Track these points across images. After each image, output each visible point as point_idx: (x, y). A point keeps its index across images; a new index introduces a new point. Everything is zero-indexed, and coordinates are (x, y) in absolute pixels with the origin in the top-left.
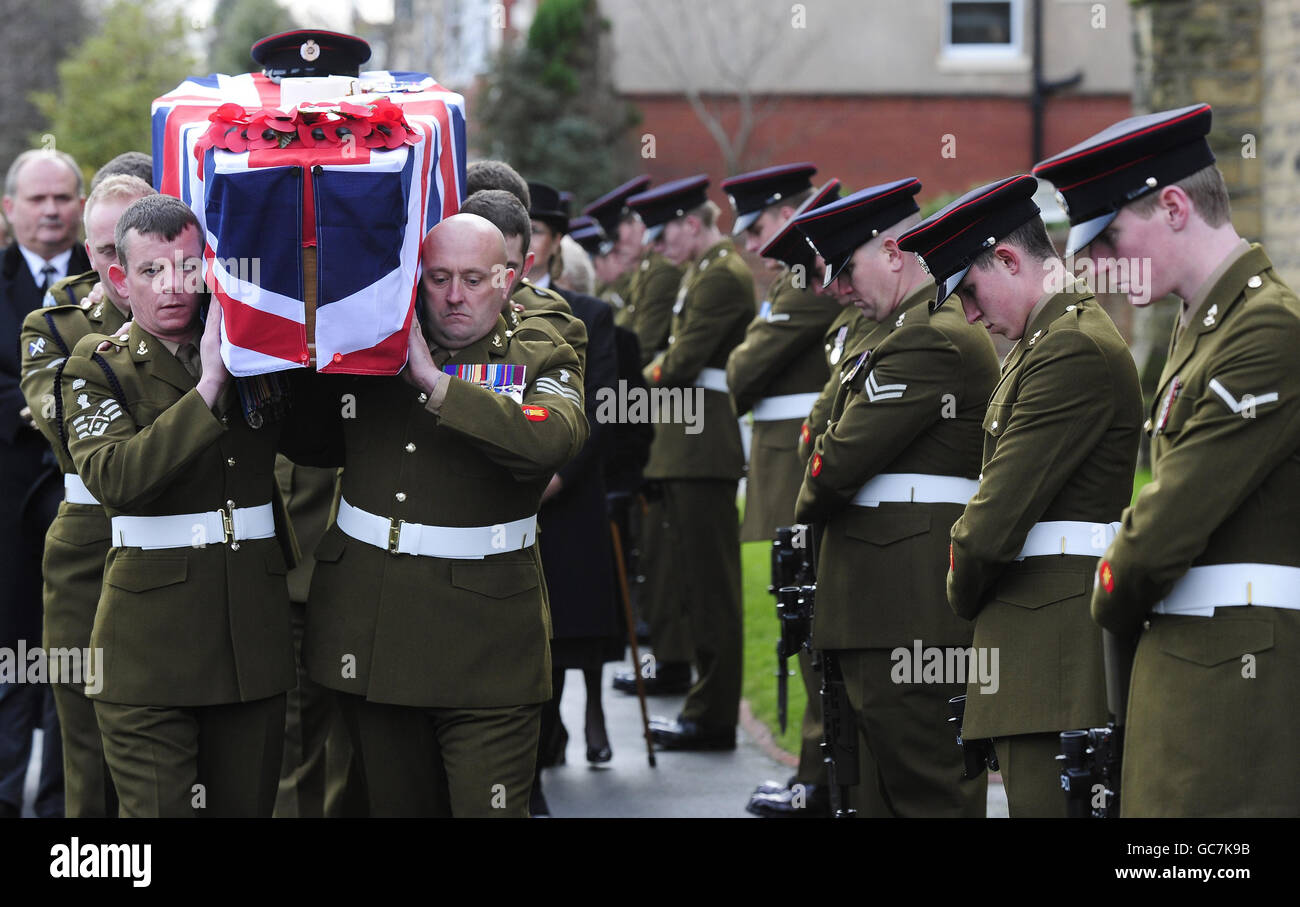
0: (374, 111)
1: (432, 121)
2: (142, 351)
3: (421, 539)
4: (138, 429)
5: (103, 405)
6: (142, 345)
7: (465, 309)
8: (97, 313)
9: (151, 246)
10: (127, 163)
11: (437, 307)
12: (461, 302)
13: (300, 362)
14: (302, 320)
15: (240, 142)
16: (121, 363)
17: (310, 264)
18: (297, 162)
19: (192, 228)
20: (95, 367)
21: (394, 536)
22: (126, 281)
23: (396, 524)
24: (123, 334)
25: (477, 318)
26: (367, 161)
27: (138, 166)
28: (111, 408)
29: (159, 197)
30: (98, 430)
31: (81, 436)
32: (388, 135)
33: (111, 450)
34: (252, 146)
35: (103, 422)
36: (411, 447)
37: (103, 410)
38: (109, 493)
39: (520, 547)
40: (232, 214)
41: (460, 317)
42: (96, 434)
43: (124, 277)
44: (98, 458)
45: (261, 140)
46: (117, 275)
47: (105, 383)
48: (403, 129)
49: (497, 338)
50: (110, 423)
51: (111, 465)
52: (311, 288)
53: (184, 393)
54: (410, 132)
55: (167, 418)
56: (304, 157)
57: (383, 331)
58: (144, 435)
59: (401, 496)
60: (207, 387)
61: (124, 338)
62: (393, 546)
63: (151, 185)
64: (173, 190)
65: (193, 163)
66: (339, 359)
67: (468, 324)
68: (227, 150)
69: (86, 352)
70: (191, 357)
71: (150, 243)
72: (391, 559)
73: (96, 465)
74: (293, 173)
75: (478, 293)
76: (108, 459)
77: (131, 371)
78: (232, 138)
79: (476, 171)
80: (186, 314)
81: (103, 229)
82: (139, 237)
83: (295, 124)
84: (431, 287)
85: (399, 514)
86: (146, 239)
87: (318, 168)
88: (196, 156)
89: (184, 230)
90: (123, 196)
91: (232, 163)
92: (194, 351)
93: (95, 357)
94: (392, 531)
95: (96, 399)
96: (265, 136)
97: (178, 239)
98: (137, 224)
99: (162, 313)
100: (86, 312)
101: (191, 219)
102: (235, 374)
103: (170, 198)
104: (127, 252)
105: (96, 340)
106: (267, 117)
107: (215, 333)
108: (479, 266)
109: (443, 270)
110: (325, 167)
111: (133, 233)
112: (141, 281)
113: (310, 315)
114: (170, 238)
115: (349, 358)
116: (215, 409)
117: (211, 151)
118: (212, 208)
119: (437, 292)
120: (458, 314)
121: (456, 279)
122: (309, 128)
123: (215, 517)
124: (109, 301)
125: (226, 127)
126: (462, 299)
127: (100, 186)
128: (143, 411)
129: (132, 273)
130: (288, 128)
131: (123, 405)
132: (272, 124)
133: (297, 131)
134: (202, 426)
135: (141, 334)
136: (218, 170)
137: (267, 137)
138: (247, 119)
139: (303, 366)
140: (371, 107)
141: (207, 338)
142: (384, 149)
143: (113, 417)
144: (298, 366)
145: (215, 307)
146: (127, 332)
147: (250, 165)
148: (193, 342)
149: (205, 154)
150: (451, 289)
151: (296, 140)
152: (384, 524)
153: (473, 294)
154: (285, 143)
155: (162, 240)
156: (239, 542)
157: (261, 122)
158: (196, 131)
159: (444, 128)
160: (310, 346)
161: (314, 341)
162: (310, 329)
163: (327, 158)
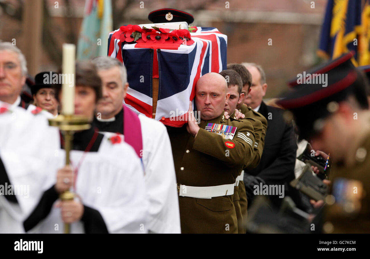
1: (208, 41)
7: (211, 107)
11: (201, 105)
12: (210, 104)
14: (151, 105)
17: (156, 84)
18: (152, 47)
21: (178, 190)
23: (179, 185)
25: (216, 110)
36: (188, 151)
39: (225, 195)
41: (209, 109)
49: (223, 117)
52: (156, 93)
56: (154, 45)
62: (178, 193)
66: (163, 119)
67: (212, 112)
74: (150, 51)
75: (216, 101)
84: (199, 98)
87: (159, 50)
91: (129, 46)
110: (162, 50)
113: (155, 103)
119: (201, 100)
120: (208, 108)
121: (208, 96)
126: (210, 103)
136: (124, 48)
147: (135, 47)
149: (121, 44)
150: (206, 99)
153: (214, 101)
159: (215, 44)
160: (153, 114)
161: (155, 113)
162: (154, 108)
163: (162, 47)
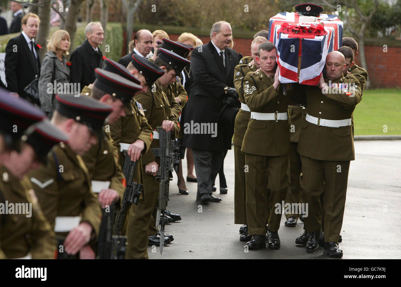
0: (317, 27)
1: (332, 29)
2: (262, 76)
3: (325, 123)
4: (259, 93)
5: (252, 87)
6: (262, 75)
7: (335, 72)
8: (252, 68)
9: (265, 53)
10: (262, 33)
11: (329, 71)
12: (334, 70)
13: (296, 81)
14: (297, 72)
15: (287, 31)
16: (257, 78)
17: (300, 60)
18: (299, 37)
19: (275, 49)
20: (251, 79)
21: (319, 122)
22: (259, 60)
23: (319, 119)
24: (257, 72)
25: (337, 74)
26: (314, 38)
27: (265, 34)
28: (254, 88)
29: (268, 42)
30: (251, 92)
31: (247, 94)
32: (320, 33)
33: (253, 97)
34: (289, 33)
35: (252, 91)
36: (322, 102)
37: (252, 88)
38: (252, 106)
39: (347, 125)
40: (283, 47)
42: (250, 93)
43: (259, 59)
44: (250, 98)
45: (291, 32)
46: (258, 59)
47: (253, 83)
48: (323, 31)
49: (341, 79)
50: (253, 91)
51: (253, 100)
52: (300, 65)
53: (270, 86)
54: (325, 32)
55: (266, 91)
56: (300, 36)
57: (315, 76)
58: (261, 94)
59: (320, 113)
60: (275, 85)
61: (258, 73)
62: (318, 124)
63: (267, 39)
64: (272, 41)
65: (277, 35)
66: (304, 81)
67: (335, 75)
68: (284, 33)
69: (249, 75)
70: (272, 78)
71: (265, 52)
72: (318, 127)
73: (250, 100)
74: (297, 40)
75: (338, 68)
76: (252, 99)
77: (259, 80)
78: (285, 30)
79: (345, 40)
80: (272, 68)
81: (255, 49)
82: (262, 51)
83: (299, 29)
84: (328, 66)
85: (320, 117)
86: (264, 51)
87: (303, 39)
88: (277, 33)
89: (273, 50)
90: (261, 42)
91: (284, 36)
92: (273, 77)
93: (251, 76)
94: (318, 121)
95: (250, 86)
96: (292, 31)
97: (271, 52)
98: (262, 48)
99: (267, 67)
100: (250, 67)
101: (275, 48)
102: (281, 83)
103: (270, 42)
104: (260, 54)
105: (251, 73)
106: (293, 27)
107: (278, 73)
108: (339, 63)
109: (330, 63)
110: (305, 39)
111: (261, 50)
112: (263, 61)
113: (299, 71)
114: (269, 51)
115: (306, 81)
116: (276, 90)
117: (281, 33)
118: (279, 45)
119: (329, 68)
120: (333, 73)
121: (333, 65)
122: (302, 30)
123: (273, 114)
124: (255, 65)
125: (284, 28)
127: (256, 38)
128: (260, 89)
129: (261, 58)
130: (297, 29)
131: (257, 88)
132: (294, 29)
133: (299, 30)
134: (273, 94)
135: (262, 72)
136: (281, 38)
137: (293, 31)
138: (289, 26)
139: (296, 82)
140: (316, 26)
141: (276, 74)
142: (319, 36)
143: (254, 90)
144: (295, 82)
145: (278, 67)
146: (258, 72)
147: (288, 37)
148: (273, 75)
149: (279, 33)
150: (332, 67)
151: (299, 32)
152: (317, 119)
153: (337, 69)
154: (297, 33)
155: (267, 52)
156: (278, 120)
157: (292, 27)
158: (278, 27)
159: (336, 30)
160: (298, 78)
161: (299, 77)
162: (298, 74)
163: (305, 37)
